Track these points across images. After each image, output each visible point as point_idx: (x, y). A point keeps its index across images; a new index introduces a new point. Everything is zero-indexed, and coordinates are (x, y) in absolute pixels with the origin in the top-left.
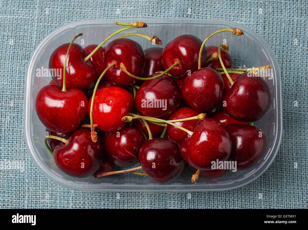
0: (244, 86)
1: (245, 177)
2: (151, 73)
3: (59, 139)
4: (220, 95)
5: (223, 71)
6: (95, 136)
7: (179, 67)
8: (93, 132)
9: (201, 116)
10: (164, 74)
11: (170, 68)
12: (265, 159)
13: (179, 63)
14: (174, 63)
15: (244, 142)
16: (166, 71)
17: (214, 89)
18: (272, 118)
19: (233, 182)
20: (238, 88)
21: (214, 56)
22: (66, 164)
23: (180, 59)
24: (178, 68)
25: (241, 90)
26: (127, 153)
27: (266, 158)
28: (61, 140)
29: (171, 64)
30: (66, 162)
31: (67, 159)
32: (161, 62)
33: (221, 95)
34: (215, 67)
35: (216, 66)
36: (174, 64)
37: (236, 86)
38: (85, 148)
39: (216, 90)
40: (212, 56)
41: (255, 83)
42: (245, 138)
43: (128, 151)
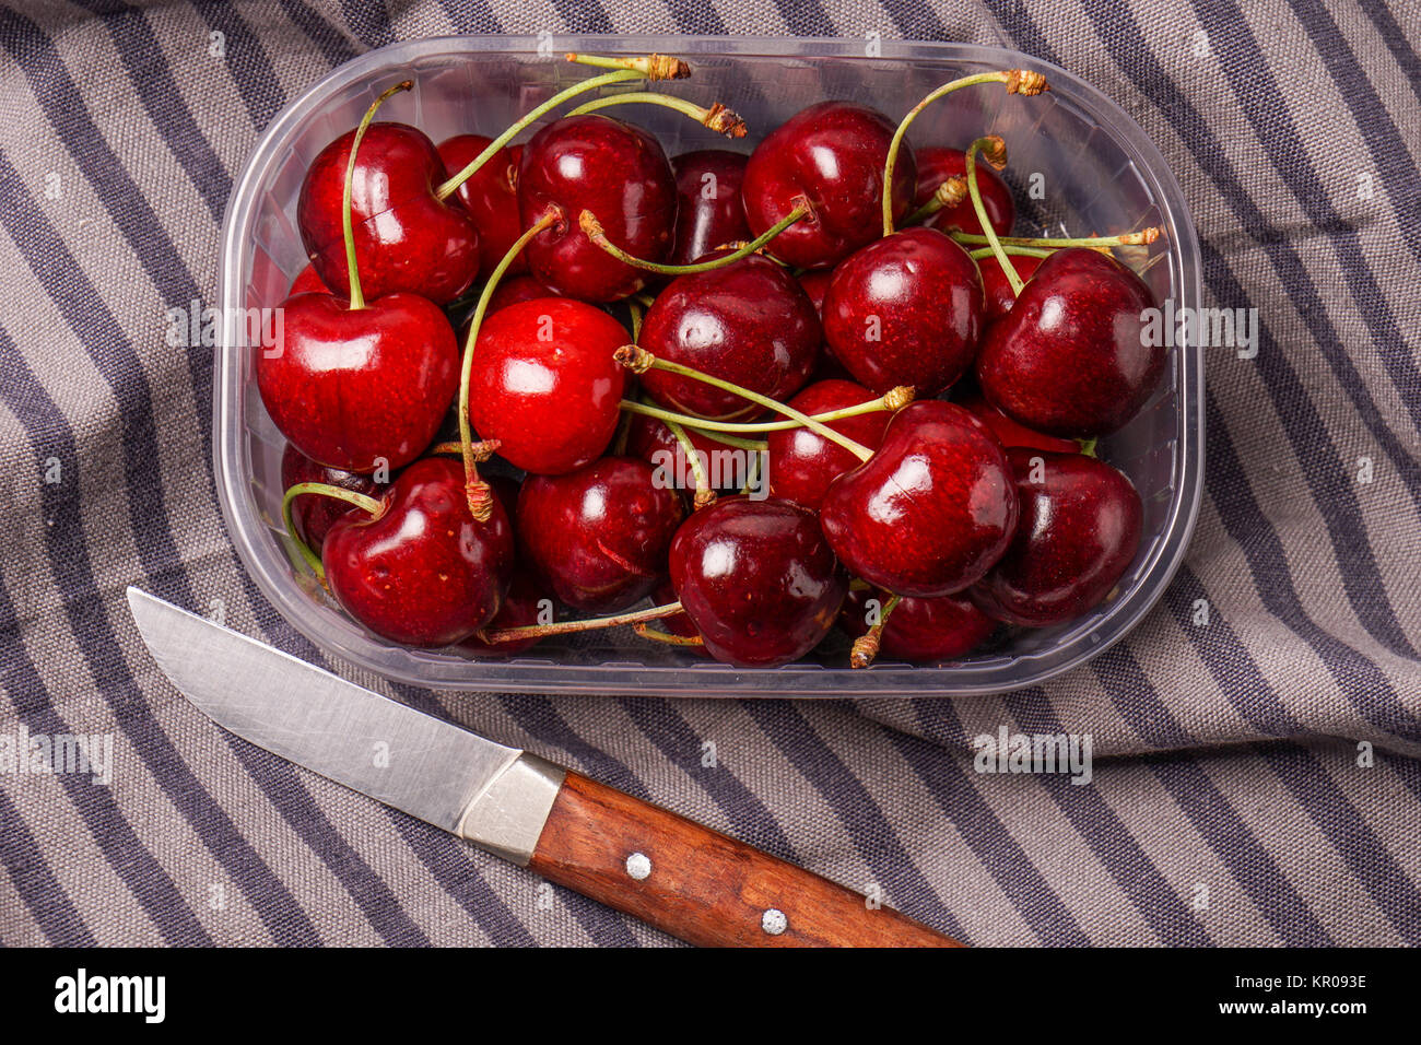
0: (1061, 299)
1: (1059, 646)
2: (697, 249)
3: (347, 496)
4: (970, 334)
5: (989, 246)
6: (483, 499)
7: (810, 227)
8: (473, 484)
9: (896, 398)
10: (753, 254)
11: (774, 229)
12: (1136, 577)
13: (808, 209)
14: (789, 211)
15: (1058, 518)
16: (760, 240)
17: (947, 309)
18: (1167, 423)
19: (1014, 663)
20: (1041, 304)
21: (946, 195)
22: (377, 594)
23: (813, 196)
24: (805, 231)
25: (1053, 314)
26: (607, 557)
27: (1141, 576)
28: (353, 501)
29: (779, 216)
30: (379, 584)
31: (381, 575)
32: (738, 209)
33: (975, 334)
34: (951, 228)
35: (956, 226)
36: (790, 216)
37: (1031, 301)
38: (451, 533)
39: (957, 314)
40: (938, 194)
41: (1103, 290)
42: (1063, 501)
43: (611, 549)
